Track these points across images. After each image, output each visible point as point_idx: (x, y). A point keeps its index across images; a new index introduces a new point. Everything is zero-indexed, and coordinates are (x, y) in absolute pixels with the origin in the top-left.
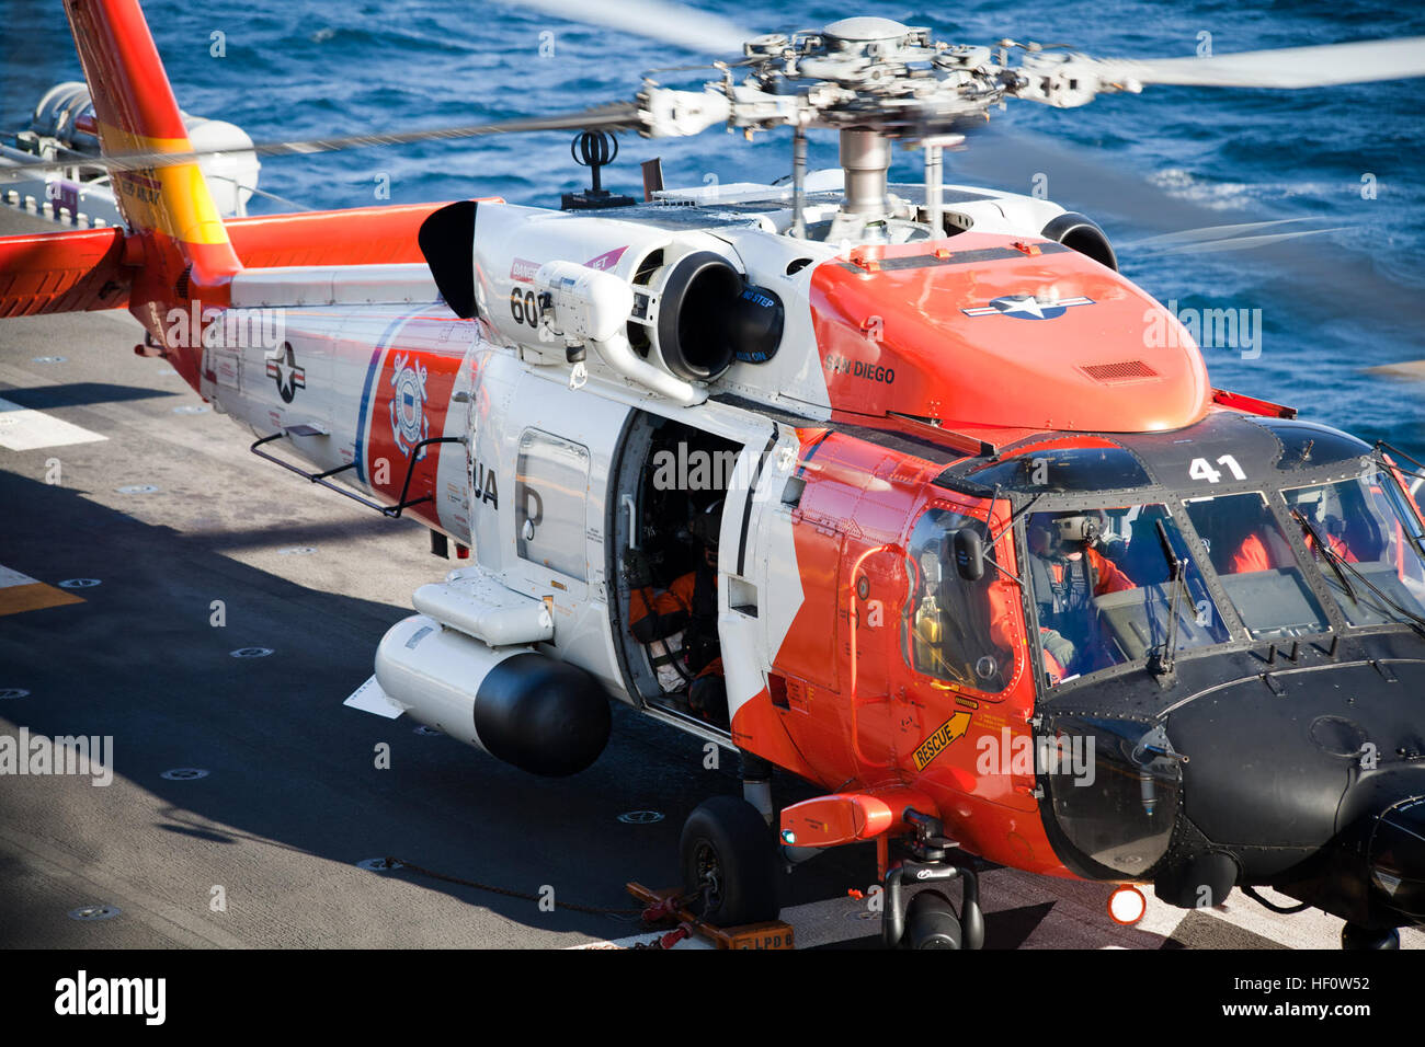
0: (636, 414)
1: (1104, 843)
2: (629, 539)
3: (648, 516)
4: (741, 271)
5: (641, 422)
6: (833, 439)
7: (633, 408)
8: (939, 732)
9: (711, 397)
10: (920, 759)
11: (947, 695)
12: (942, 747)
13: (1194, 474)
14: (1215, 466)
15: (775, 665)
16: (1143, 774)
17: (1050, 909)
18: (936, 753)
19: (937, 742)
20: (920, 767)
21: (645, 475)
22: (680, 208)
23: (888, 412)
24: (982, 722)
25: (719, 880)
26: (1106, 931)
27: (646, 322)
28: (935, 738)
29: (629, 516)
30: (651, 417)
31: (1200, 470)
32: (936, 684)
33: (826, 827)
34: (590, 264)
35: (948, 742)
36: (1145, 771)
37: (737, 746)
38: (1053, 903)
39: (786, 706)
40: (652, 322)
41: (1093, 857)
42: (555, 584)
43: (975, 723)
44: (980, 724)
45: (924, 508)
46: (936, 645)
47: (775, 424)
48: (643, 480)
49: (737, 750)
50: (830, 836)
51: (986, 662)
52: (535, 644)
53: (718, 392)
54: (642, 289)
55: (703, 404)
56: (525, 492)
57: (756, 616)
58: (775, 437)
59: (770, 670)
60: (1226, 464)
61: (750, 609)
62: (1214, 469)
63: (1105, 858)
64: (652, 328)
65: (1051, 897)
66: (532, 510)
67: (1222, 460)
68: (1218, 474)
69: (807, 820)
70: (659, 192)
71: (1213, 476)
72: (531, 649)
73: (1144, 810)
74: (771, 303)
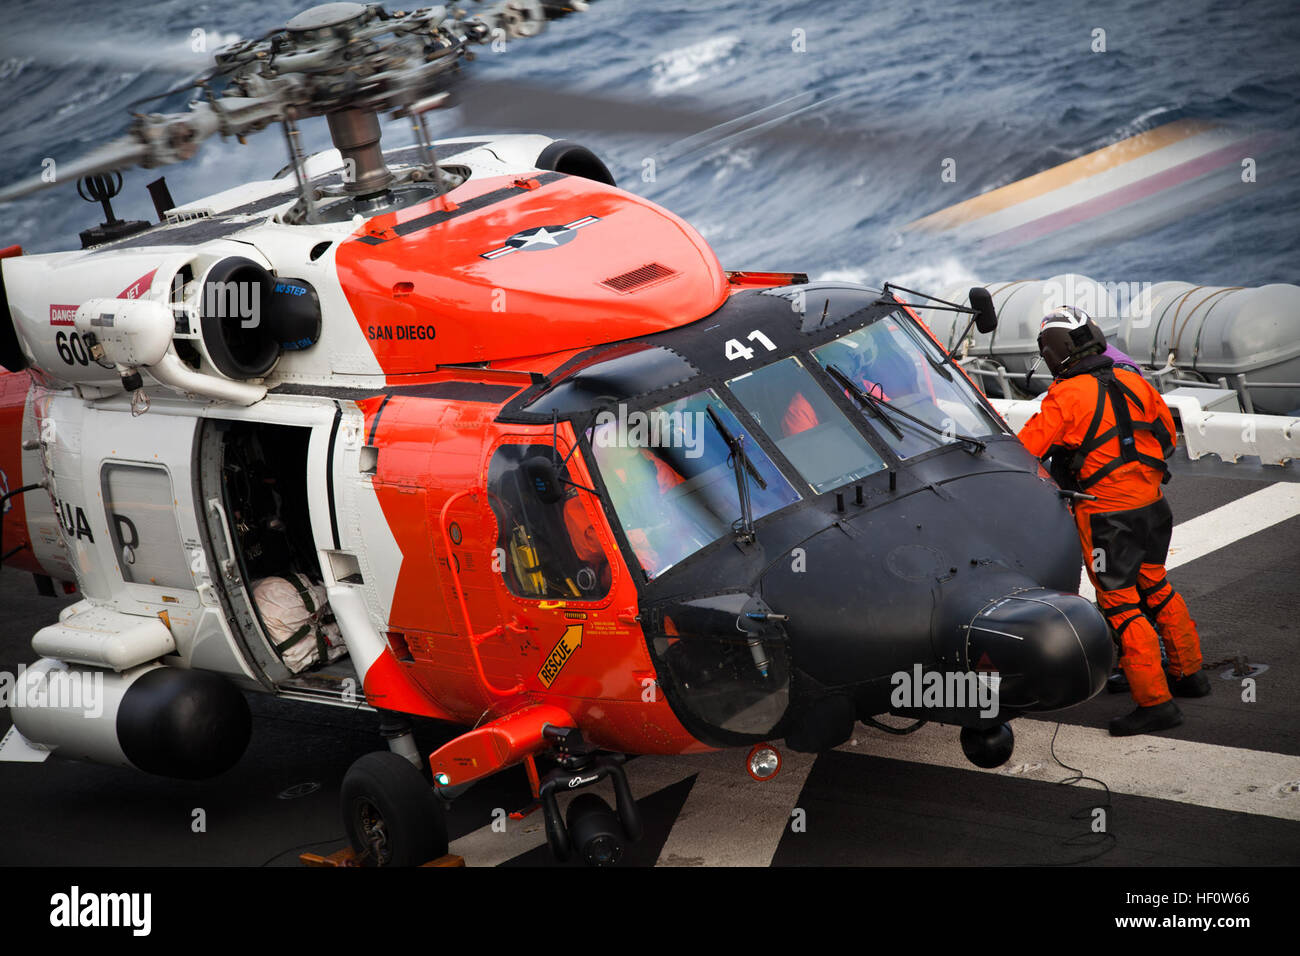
0: (204, 424)
1: (730, 711)
2: (225, 540)
3: (238, 514)
4: (268, 267)
5: (209, 430)
6: (392, 403)
7: (200, 418)
8: (557, 648)
9: (269, 391)
10: (546, 677)
11: (556, 613)
12: (563, 662)
13: (730, 356)
14: (747, 344)
15: (390, 624)
16: (750, 641)
17: (694, 782)
18: (559, 668)
19: (557, 658)
20: (547, 685)
21: (225, 478)
22: (194, 222)
23: (437, 366)
24: (594, 630)
25: (385, 832)
26: (749, 789)
27: (191, 336)
28: (555, 655)
29: (220, 519)
30: (219, 423)
31: (734, 350)
32: (544, 605)
33: (474, 761)
34: (123, 296)
35: (567, 656)
36: (750, 638)
37: (372, 707)
38: (695, 776)
39: (411, 658)
40: (196, 334)
41: (724, 726)
42: (167, 599)
43: (589, 632)
44: (592, 633)
45: (493, 446)
46: (535, 570)
47: (336, 402)
48: (226, 481)
49: (375, 710)
50: (479, 768)
51: (584, 575)
52: (161, 659)
53: (276, 384)
54: (179, 306)
55: (264, 399)
56: (116, 520)
57: (363, 583)
58: (339, 413)
59: (387, 629)
60: (756, 339)
61: (355, 578)
62: (747, 347)
63: (736, 724)
64: (197, 341)
65: (693, 770)
66: (127, 537)
67: (751, 337)
68: (750, 350)
69: (455, 759)
70: (172, 211)
71: (747, 353)
72: (158, 666)
73: (760, 672)
74: (304, 291)
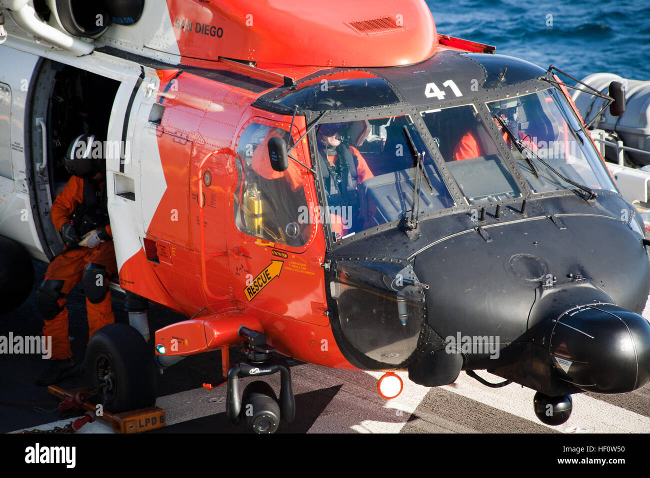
0: (43, 63)
1: (374, 345)
2: (42, 149)
3: (55, 132)
5: (47, 67)
6: (183, 77)
7: (41, 57)
8: (262, 274)
9: (96, 49)
10: (250, 293)
11: (266, 249)
12: (264, 285)
13: (428, 94)
14: (441, 88)
15: (148, 233)
16: (398, 298)
17: (339, 390)
18: (260, 288)
19: (261, 281)
20: (249, 299)
21: (52, 104)
23: (219, 57)
24: (291, 267)
25: (113, 381)
26: (376, 403)
28: (259, 278)
29: (41, 133)
30: (54, 64)
31: (432, 91)
32: (259, 242)
33: (186, 342)
35: (268, 281)
36: (401, 296)
37: (123, 289)
38: (341, 386)
39: (157, 260)
41: (367, 354)
43: (286, 268)
44: (289, 268)
45: (248, 122)
47: (142, 67)
48: (51, 107)
49: (124, 292)
50: (189, 347)
51: (292, 227)
53: (101, 45)
55: (91, 53)
57: (134, 200)
58: (142, 76)
59: (145, 236)
60: (449, 87)
61: (130, 195)
62: (441, 90)
63: (374, 355)
65: (339, 382)
67: (446, 84)
68: (443, 93)
69: (173, 338)
71: (440, 95)
73: (400, 322)
